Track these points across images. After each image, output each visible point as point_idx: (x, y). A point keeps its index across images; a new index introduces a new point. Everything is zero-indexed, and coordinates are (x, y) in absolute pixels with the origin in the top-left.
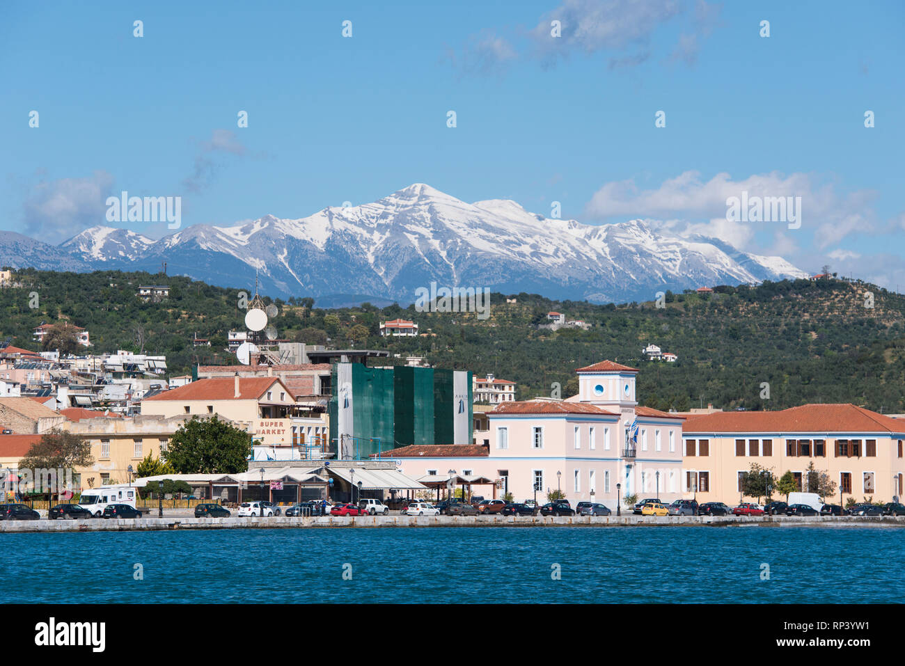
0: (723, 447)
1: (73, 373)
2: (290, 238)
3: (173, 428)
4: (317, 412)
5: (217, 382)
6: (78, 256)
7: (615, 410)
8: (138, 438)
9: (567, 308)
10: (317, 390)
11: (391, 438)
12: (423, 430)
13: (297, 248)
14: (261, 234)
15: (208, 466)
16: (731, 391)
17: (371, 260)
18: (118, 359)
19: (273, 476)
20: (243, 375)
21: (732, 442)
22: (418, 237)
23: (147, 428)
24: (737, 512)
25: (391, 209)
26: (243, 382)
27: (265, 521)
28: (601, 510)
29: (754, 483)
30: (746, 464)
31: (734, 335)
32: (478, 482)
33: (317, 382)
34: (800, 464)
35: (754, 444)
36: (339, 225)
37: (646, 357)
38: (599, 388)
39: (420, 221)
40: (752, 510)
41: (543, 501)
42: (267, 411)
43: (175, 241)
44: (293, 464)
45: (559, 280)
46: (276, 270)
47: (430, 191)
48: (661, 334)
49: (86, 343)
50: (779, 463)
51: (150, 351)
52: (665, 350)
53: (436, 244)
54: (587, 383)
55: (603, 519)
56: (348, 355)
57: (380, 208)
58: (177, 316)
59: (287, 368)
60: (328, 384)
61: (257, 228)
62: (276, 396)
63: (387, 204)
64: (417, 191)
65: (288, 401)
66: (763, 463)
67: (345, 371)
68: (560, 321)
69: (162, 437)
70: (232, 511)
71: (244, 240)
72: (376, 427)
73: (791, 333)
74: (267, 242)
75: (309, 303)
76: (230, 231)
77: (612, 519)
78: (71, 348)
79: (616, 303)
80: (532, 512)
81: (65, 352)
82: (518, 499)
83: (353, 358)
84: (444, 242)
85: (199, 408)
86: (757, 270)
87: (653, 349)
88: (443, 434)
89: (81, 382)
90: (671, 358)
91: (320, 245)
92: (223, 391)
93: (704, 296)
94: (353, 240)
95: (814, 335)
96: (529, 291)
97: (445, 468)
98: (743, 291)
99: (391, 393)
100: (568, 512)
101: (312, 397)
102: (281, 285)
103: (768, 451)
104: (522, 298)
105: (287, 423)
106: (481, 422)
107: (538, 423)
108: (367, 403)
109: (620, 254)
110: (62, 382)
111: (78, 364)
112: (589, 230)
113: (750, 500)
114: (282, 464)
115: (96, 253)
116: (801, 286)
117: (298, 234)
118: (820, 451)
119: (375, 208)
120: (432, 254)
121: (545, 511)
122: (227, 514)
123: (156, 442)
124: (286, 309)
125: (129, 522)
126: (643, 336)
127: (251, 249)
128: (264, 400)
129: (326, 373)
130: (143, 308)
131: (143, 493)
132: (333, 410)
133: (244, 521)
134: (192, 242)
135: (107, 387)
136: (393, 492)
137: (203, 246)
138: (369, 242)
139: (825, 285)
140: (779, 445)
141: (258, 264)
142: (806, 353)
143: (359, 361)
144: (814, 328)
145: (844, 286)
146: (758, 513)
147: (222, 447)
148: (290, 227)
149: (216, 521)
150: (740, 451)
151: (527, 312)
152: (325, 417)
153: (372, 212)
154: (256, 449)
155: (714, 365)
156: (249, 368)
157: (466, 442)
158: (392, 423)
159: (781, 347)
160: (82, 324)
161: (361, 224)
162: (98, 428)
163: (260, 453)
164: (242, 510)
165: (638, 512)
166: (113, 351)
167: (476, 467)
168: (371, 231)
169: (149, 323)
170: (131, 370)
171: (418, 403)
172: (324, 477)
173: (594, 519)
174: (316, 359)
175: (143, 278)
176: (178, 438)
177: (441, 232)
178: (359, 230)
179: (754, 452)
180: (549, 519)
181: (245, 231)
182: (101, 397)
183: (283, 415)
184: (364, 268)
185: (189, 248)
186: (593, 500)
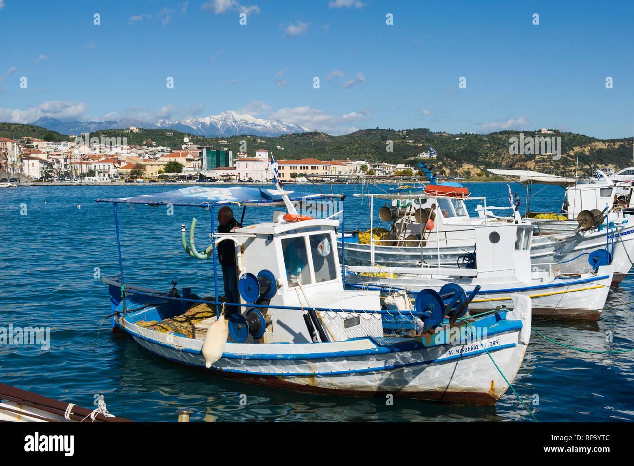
0: (287, 168)
1: (150, 151)
2: (202, 122)
3: (166, 163)
4: (199, 160)
5: (176, 153)
6: (155, 126)
7: (263, 160)
8: (159, 165)
9: (261, 138)
10: (199, 155)
11: (215, 166)
12: (222, 164)
13: (203, 124)
14: (195, 121)
15: (174, 171)
16: (294, 156)
17: (219, 127)
18: (160, 148)
19: (187, 174)
20: (182, 152)
21: (289, 167)
22: (230, 122)
23: (161, 163)
24: (289, 182)
25: (224, 116)
26: (182, 153)
27: (184, 184)
28: (259, 181)
29: (293, 175)
30: (292, 171)
31: (296, 144)
32: (233, 175)
33: (199, 154)
34: (303, 171)
35: (293, 167)
36: (212, 120)
37: (277, 148)
38: (260, 155)
39: (230, 119)
40: (292, 181)
41: (247, 179)
42: (188, 160)
43: (176, 123)
44: (192, 171)
45: (260, 132)
46: (198, 129)
47: (232, 112)
48: (281, 144)
49: (155, 145)
50: (298, 171)
51: (168, 147)
52: (281, 147)
53: (234, 124)
54: (257, 154)
55: (259, 183)
56: (206, 148)
57: (222, 116)
58: (175, 139)
59: (192, 150)
60: (201, 154)
61: (194, 120)
62: (190, 156)
63: (223, 115)
64: (229, 112)
65: (192, 157)
66: (295, 171)
67: (205, 151)
68: (259, 141)
69: (164, 165)
70: (178, 181)
71: (192, 123)
72: (212, 163)
73: (308, 144)
74: (196, 123)
75: (204, 136)
76: (188, 121)
77: (261, 183)
78: (151, 146)
79: (271, 137)
80: (244, 182)
81: (148, 147)
82: (242, 179)
83: (207, 148)
84: (235, 124)
85: (173, 159)
86: (303, 130)
87: (279, 147)
88: (227, 165)
89: (151, 153)
90: (283, 149)
91: (208, 124)
92: (178, 155)
93: (290, 135)
94: (215, 123)
95: (313, 144)
96: (253, 134)
97: (226, 172)
98: (298, 135)
99: (215, 156)
100: (252, 182)
101: (197, 157)
102: (200, 133)
103: (296, 169)
104: (251, 136)
105: (192, 162)
106: (234, 162)
107: (247, 162)
108: (210, 158)
109: (274, 126)
110: (147, 153)
111: (151, 149)
112: (267, 121)
113: (292, 179)
114: (189, 171)
115: (159, 125)
116: (310, 133)
117: (203, 121)
118: (307, 168)
119: (220, 116)
120: (233, 126)
121: (247, 182)
122: (176, 182)
123: (163, 166)
124: (199, 138)
125: (154, 184)
126: (277, 144)
127: (193, 125)
128: (187, 157)
129: (200, 151)
130: (167, 137)
131: (159, 177)
132: (202, 160)
133: (180, 184)
134: (180, 123)
135: (157, 154)
136: (214, 177)
137: (183, 124)
138: (219, 123)
139: (315, 133)
140: (299, 167)
141: (195, 128)
142: (311, 147)
143: (208, 149)
144: (313, 143)
145: (319, 133)
146: (293, 182)
147: (177, 167)
148: (201, 120)
149: (173, 184)
150: (291, 169)
151: (252, 139)
152: (200, 161)
153: (219, 117)
154: (184, 168)
155: (292, 150)
156: (184, 150)
157: (232, 167)
158: (215, 163)
159: (306, 146)
160: (154, 141)
161: (217, 119)
162: (150, 163)
163: (185, 169)
164: (180, 181)
165: (268, 182)
166: (159, 147)
167: (233, 172)
168: (219, 121)
169: (168, 140)
170: (163, 151)
171: (221, 158)
172: (199, 174)
173: (257, 183)
174: (199, 148)
175: (167, 131)
176: (167, 165)
177: (235, 122)
178: (217, 121)
179: (293, 169)
180: (248, 183)
181: (192, 121)
182: (155, 156)
183: (191, 161)
184: (218, 129)
185: (179, 124)
186: (258, 179)
